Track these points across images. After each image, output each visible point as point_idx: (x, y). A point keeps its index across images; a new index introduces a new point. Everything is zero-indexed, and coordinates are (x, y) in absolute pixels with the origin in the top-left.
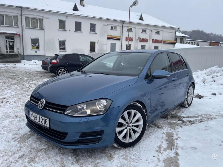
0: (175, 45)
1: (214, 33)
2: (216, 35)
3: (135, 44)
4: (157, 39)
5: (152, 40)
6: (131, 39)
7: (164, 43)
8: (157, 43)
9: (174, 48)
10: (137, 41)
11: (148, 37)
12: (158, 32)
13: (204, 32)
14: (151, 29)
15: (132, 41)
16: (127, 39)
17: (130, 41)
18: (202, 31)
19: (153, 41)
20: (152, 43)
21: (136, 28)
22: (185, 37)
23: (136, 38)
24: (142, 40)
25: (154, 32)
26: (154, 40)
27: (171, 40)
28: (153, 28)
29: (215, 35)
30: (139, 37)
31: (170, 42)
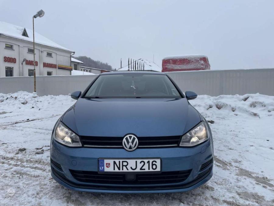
0: (72, 71)
1: (101, 62)
2: (103, 63)
3: (19, 67)
4: (50, 63)
5: (43, 63)
6: (13, 60)
7: (59, 68)
8: (50, 67)
9: (71, 74)
10: (22, 64)
11: (37, 59)
12: (49, 55)
13: (92, 60)
14: (41, 50)
15: (15, 62)
16: (7, 59)
17: (12, 62)
18: (89, 58)
19: (45, 65)
20: (44, 67)
21: (19, 46)
22: (79, 63)
23: (21, 59)
24: (29, 63)
25: (45, 54)
26: (46, 63)
27: (67, 65)
28: (43, 48)
29: (101, 63)
30: (24, 58)
31: (65, 68)
